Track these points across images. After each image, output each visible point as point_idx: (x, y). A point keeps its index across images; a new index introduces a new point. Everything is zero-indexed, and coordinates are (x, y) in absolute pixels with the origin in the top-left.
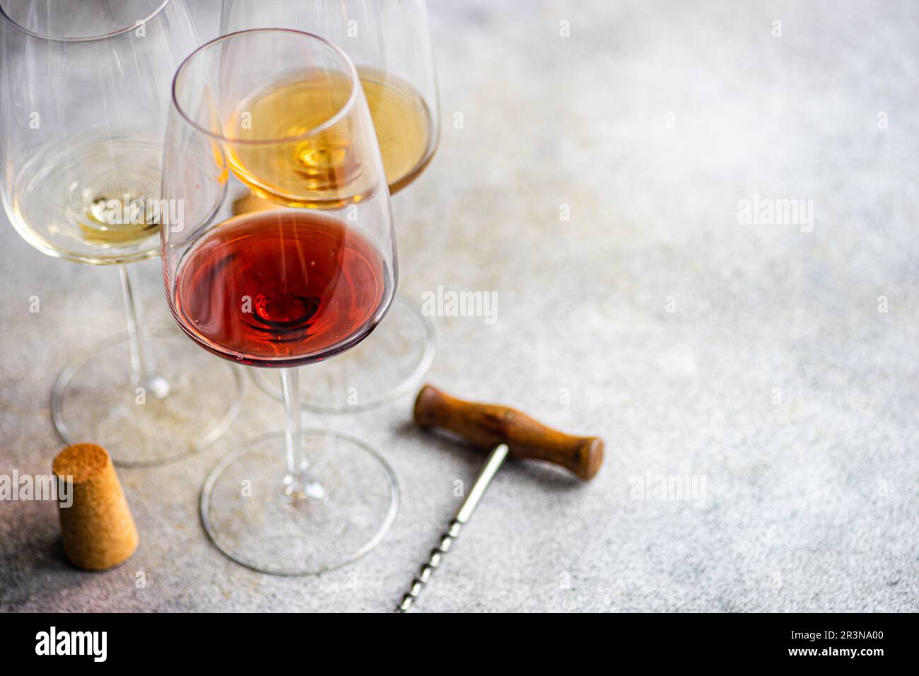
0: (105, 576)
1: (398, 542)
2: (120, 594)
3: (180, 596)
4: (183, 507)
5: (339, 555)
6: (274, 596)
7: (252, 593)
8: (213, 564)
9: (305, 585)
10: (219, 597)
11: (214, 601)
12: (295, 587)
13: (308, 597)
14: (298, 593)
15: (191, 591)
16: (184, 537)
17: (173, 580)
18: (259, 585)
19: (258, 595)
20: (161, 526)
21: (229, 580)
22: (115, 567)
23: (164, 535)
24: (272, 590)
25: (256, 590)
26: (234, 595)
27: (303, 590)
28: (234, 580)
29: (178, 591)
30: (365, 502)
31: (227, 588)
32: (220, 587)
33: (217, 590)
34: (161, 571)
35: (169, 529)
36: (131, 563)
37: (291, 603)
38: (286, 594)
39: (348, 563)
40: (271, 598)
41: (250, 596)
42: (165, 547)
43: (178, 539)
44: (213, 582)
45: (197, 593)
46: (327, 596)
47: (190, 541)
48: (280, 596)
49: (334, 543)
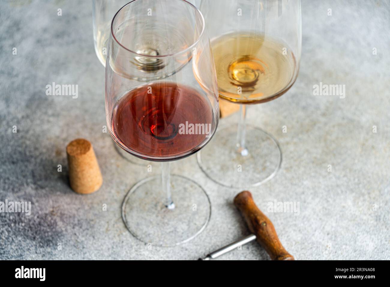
0: (77, 196)
1: (186, 250)
2: (74, 206)
3: (92, 220)
4: (126, 185)
5: (160, 241)
6: (123, 242)
7: (116, 235)
8: (115, 215)
9: (137, 245)
10: (104, 229)
11: (101, 230)
12: (133, 244)
13: (134, 250)
14: (132, 246)
15: (98, 221)
16: (115, 198)
17: (96, 212)
18: (122, 234)
19: (118, 238)
20: (112, 188)
21: (114, 225)
22: (82, 194)
23: (110, 192)
24: (124, 239)
25: (119, 235)
26: (110, 232)
27: (135, 247)
28: (116, 226)
29: (93, 218)
30: (188, 225)
31: (110, 227)
32: (108, 225)
33: (106, 226)
34: (95, 206)
35: (113, 191)
36: (89, 196)
37: (125, 249)
38: (127, 244)
39: (161, 246)
40: (121, 242)
41: (114, 236)
42: (106, 197)
43: (113, 196)
44: (108, 222)
45: (99, 223)
46: (140, 255)
47: (116, 200)
48: (124, 244)
49: (162, 234)
